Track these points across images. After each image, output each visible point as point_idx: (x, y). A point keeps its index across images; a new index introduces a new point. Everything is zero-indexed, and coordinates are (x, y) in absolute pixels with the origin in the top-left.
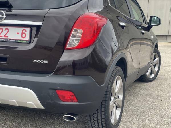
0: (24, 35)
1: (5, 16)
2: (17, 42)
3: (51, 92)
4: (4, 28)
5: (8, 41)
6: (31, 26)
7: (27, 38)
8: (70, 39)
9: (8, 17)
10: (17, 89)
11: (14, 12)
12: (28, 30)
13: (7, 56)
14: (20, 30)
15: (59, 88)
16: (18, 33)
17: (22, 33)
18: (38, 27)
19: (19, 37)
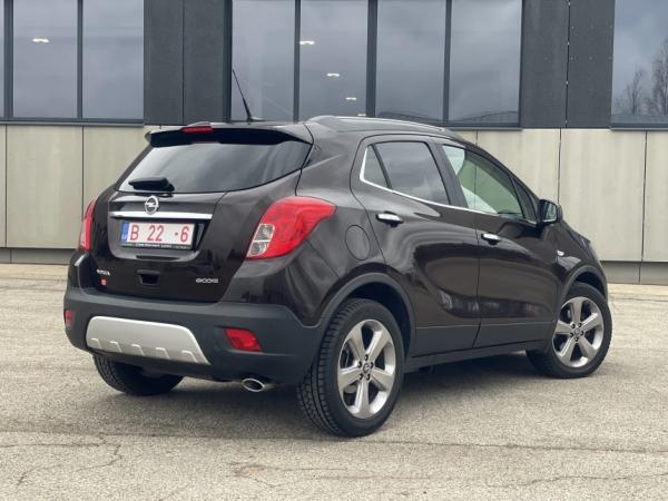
0: (184, 237)
1: (157, 206)
2: (174, 248)
3: (217, 331)
4: (157, 225)
5: (159, 248)
6: (196, 222)
7: (189, 242)
8: (254, 241)
9: (164, 206)
10: (158, 327)
11: (176, 197)
12: (191, 227)
13: (156, 272)
14: (179, 227)
15: (228, 324)
16: (177, 234)
17: (183, 233)
18: (206, 222)
19: (177, 241)
